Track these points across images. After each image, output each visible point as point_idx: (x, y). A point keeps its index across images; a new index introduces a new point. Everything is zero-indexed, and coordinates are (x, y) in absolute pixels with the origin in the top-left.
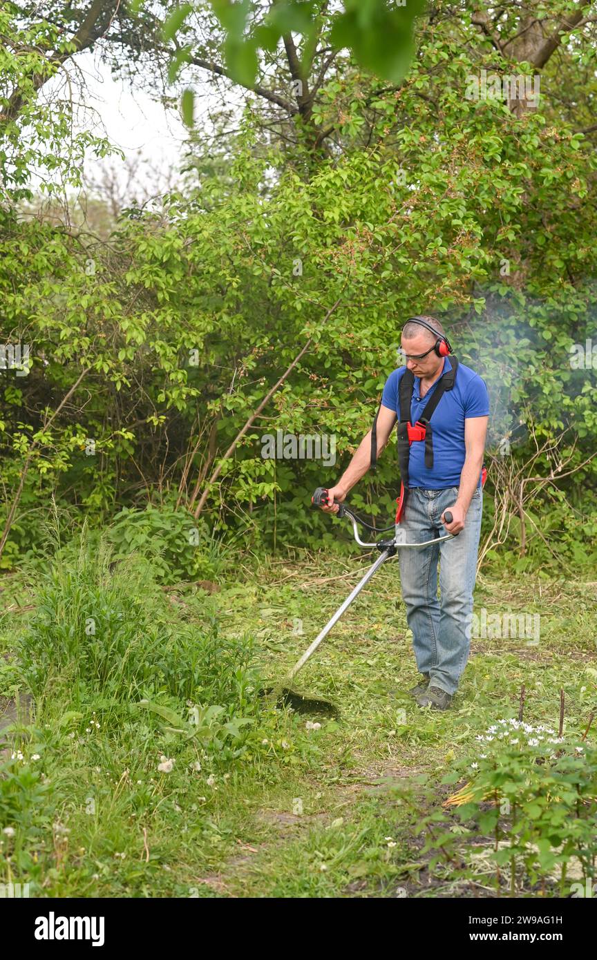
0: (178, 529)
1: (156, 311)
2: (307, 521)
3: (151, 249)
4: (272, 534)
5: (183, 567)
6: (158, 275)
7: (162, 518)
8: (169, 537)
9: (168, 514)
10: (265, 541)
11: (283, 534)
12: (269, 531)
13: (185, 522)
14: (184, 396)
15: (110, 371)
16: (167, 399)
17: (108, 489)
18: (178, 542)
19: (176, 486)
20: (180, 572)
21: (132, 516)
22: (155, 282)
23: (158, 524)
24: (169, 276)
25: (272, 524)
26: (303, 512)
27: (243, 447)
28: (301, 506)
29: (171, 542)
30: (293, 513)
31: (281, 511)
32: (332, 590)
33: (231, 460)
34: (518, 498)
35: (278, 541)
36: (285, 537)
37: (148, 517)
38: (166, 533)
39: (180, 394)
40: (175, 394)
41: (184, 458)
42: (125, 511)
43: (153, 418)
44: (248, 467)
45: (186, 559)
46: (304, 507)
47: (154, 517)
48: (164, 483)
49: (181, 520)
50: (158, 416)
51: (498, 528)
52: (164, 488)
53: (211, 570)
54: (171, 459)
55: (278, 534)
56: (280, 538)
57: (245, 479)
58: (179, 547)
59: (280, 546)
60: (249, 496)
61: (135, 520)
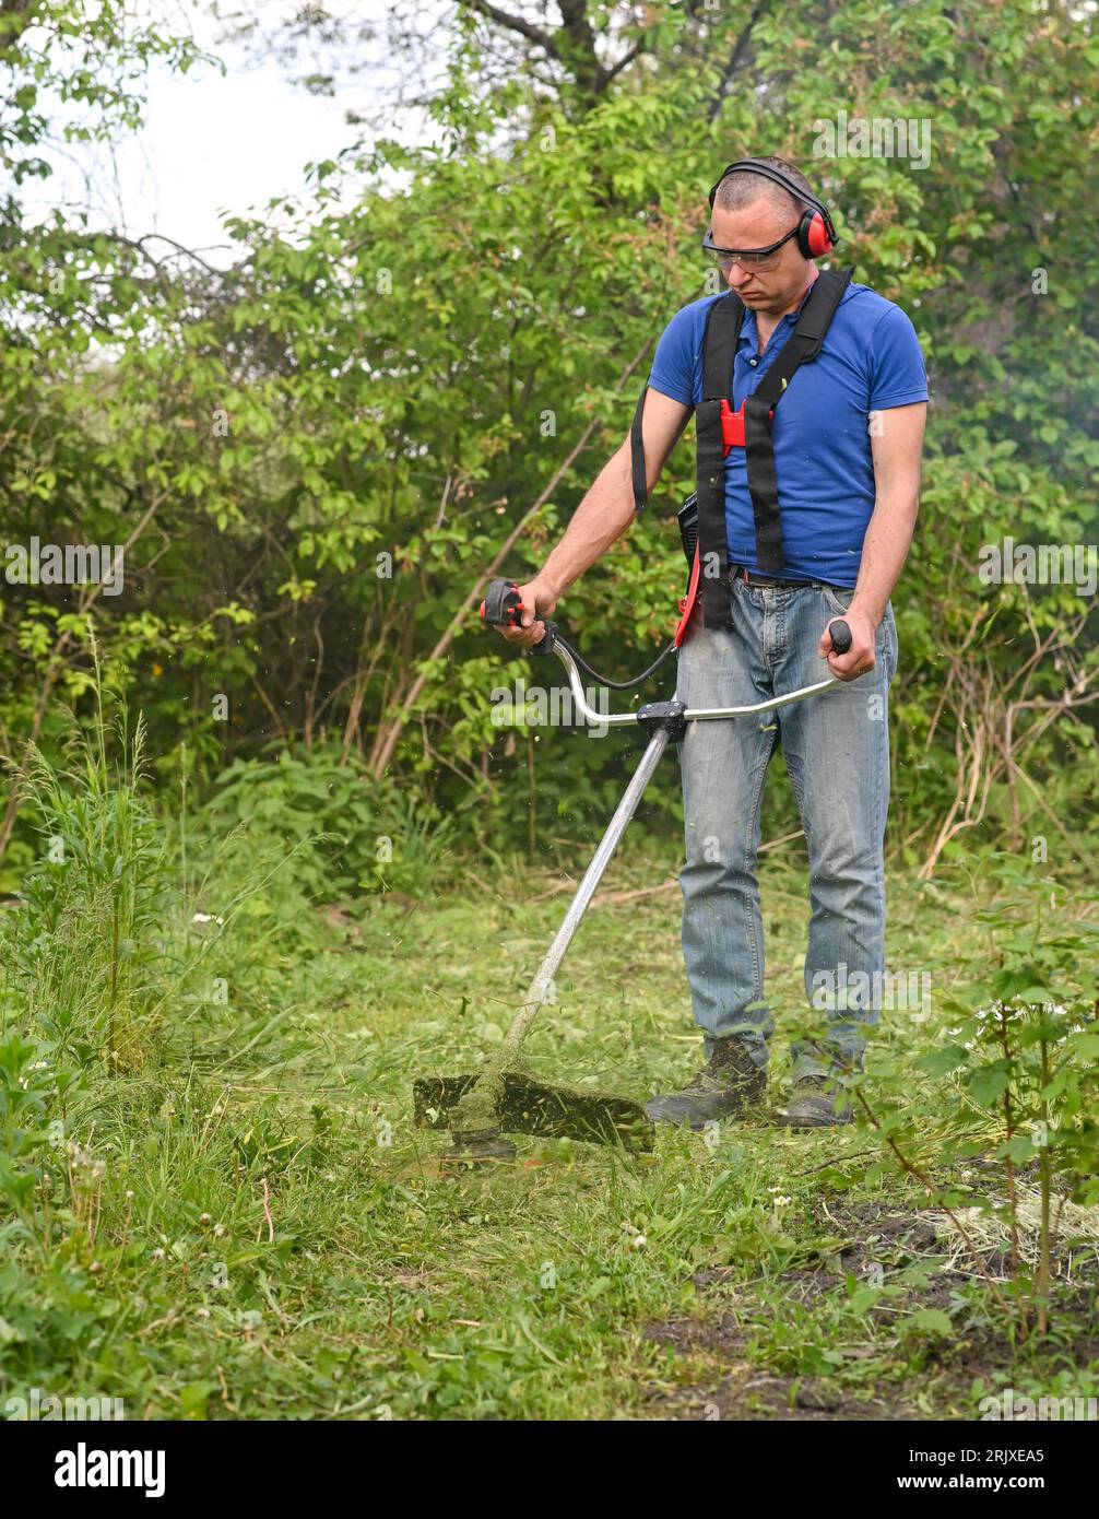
0: (342, 799)
1: (294, 379)
2: (593, 798)
3: (282, 261)
4: (525, 824)
5: (355, 874)
6: (294, 309)
7: (311, 778)
8: (325, 812)
9: (322, 770)
10: (513, 838)
11: (547, 824)
12: (519, 818)
13: (356, 785)
14: (350, 543)
15: (205, 493)
16: (318, 548)
17: (207, 741)
18: (343, 823)
19: (337, 733)
20: (347, 881)
21: (250, 775)
22: (291, 320)
23: (304, 787)
24: (317, 311)
25: (524, 804)
26: (585, 782)
27: (467, 632)
28: (582, 770)
29: (329, 825)
30: (567, 784)
31: (541, 780)
32: (644, 910)
33: (443, 663)
34: (1003, 739)
35: (537, 836)
36: (552, 830)
37: (282, 774)
38: (318, 805)
39: (342, 540)
40: (331, 540)
41: (354, 683)
42: (239, 766)
43: (292, 586)
44: (475, 675)
45: (358, 856)
46: (589, 773)
47: (295, 776)
48: (316, 731)
49: (348, 780)
50: (300, 581)
51: (965, 799)
52: (315, 740)
53: (408, 877)
54: (327, 683)
55: (540, 823)
56: (541, 831)
57: (473, 701)
58: (344, 832)
59: (542, 846)
60: (480, 731)
61: (257, 781)
